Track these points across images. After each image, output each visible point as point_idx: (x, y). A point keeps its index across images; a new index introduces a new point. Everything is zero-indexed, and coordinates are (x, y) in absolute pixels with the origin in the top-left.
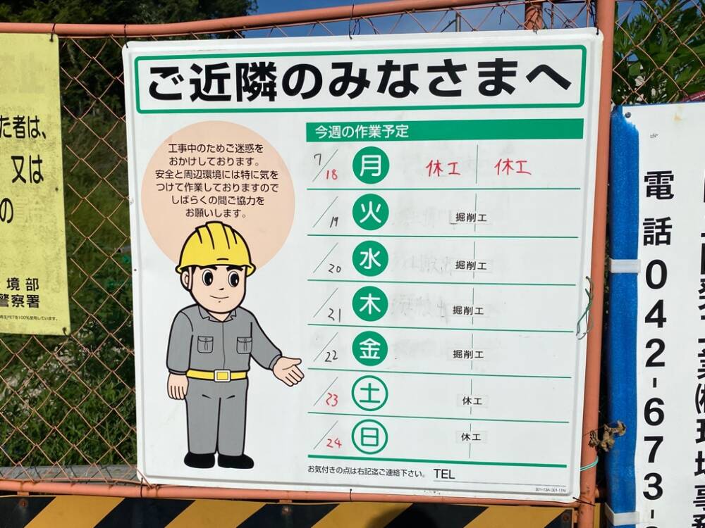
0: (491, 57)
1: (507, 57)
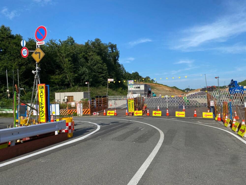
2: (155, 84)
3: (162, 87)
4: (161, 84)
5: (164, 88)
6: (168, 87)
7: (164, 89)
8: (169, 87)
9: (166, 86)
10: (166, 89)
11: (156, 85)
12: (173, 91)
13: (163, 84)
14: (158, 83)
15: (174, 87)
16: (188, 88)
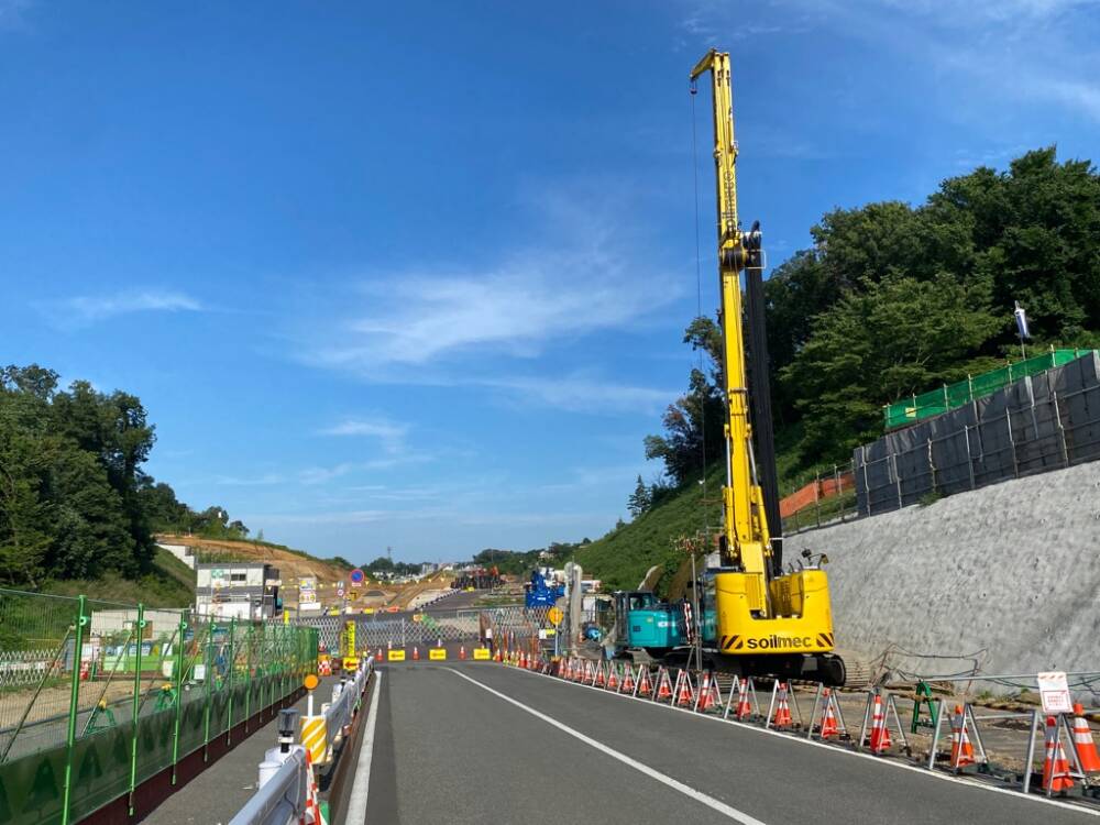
2: (252, 547)
3: (282, 562)
4: (279, 548)
5: (294, 564)
6: (310, 558)
7: (291, 569)
8: (316, 560)
9: (301, 554)
10: (300, 568)
11: (260, 548)
12: (330, 577)
13: (290, 547)
14: (266, 539)
15: (338, 560)
16: (386, 557)
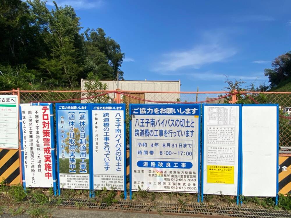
0: (7, 98)
1: (9, 98)
